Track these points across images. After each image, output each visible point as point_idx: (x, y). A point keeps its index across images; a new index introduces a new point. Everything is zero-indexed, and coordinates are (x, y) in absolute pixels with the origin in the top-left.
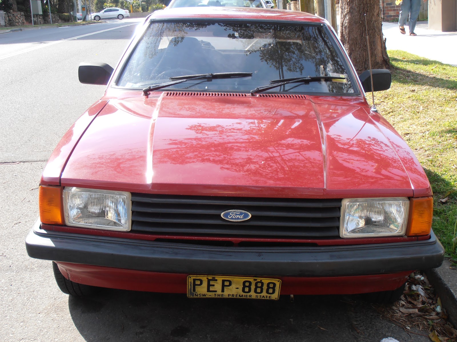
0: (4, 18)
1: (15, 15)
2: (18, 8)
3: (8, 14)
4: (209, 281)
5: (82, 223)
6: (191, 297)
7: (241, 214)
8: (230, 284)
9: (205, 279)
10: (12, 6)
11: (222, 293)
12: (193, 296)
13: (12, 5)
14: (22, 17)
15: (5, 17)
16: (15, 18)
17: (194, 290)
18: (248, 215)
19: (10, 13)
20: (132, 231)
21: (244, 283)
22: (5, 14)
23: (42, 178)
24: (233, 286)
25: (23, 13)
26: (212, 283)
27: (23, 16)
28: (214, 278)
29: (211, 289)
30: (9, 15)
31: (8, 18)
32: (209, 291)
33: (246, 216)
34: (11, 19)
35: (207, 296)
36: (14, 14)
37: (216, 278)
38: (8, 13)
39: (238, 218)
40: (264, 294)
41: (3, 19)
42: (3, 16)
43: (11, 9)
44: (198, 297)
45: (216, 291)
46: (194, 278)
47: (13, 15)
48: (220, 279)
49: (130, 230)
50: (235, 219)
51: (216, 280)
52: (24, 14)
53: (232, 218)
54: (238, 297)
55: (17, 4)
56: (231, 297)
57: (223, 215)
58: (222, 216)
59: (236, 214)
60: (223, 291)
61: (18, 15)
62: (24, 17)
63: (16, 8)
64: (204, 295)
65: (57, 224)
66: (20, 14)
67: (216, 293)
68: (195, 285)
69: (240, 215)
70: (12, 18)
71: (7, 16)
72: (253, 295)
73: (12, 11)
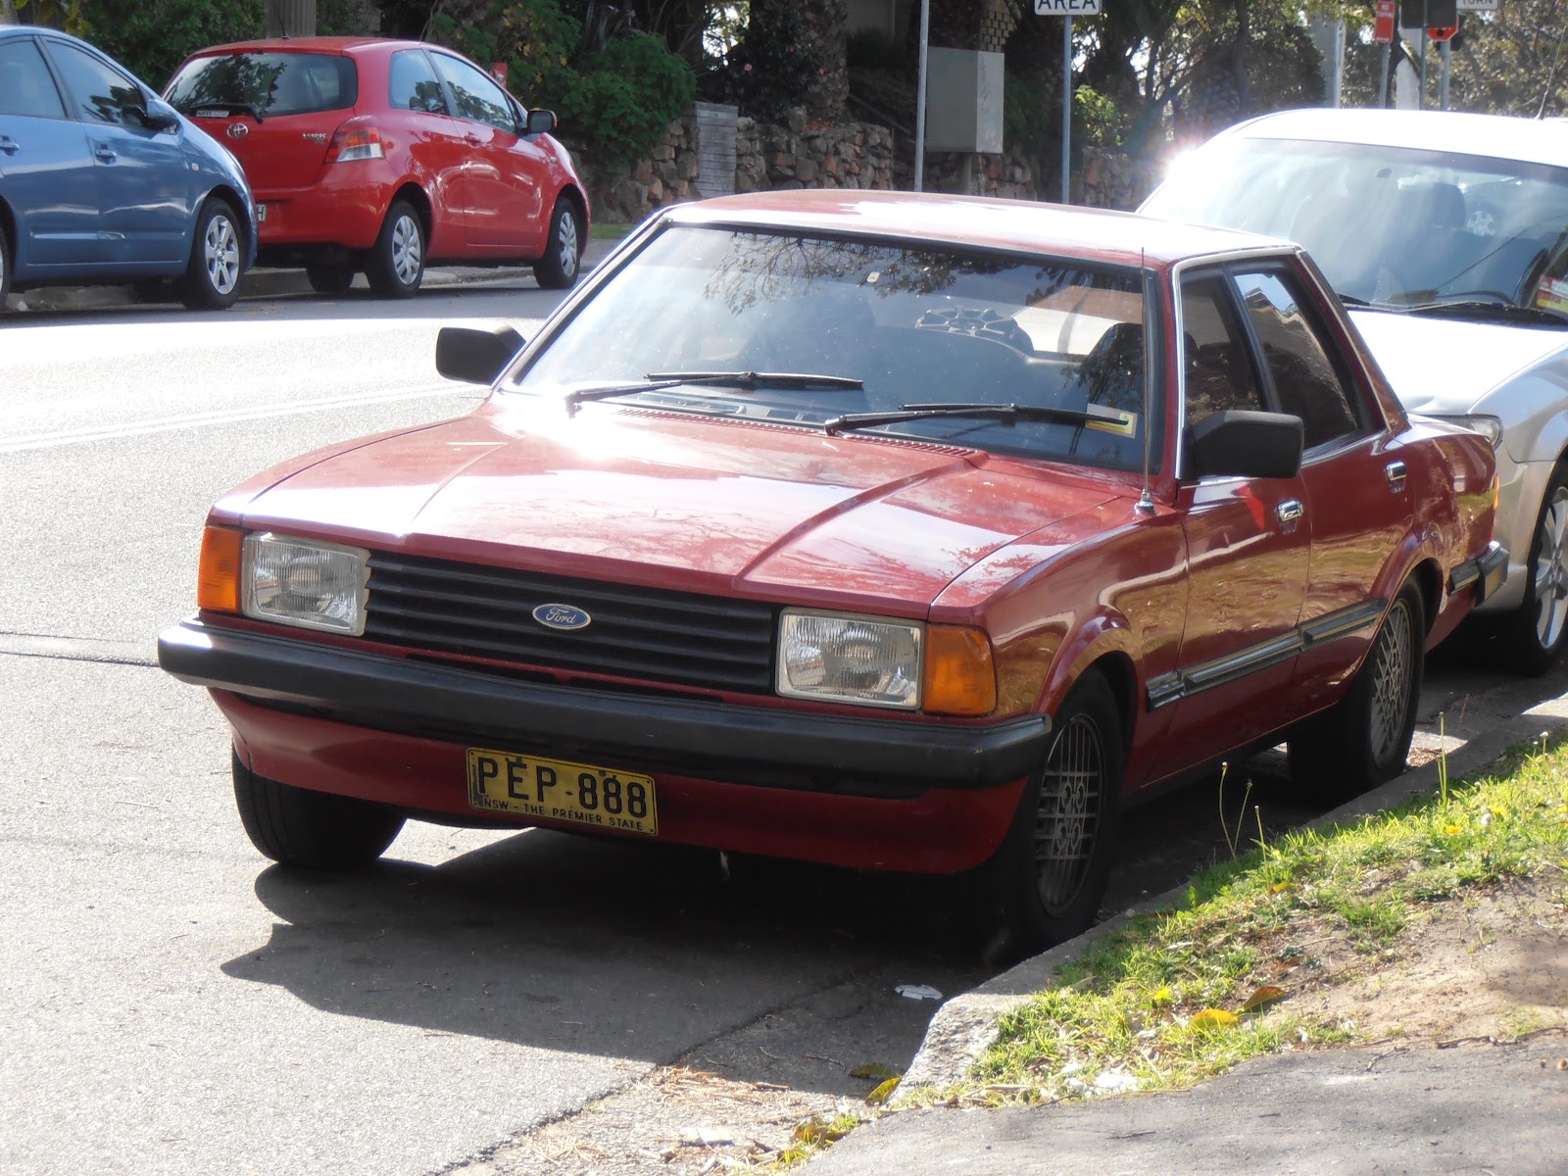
0: (733, 160)
1: (819, 142)
2: (856, 88)
3: (768, 133)
4: (511, 766)
5: (274, 615)
6: (478, 806)
7: (571, 613)
8: (553, 783)
9: (500, 758)
10: (812, 73)
11: (541, 804)
12: (481, 804)
13: (808, 67)
14: (873, 160)
15: (739, 156)
16: (820, 164)
17: (483, 790)
18: (585, 618)
19: (784, 123)
20: (367, 635)
21: (582, 777)
22: (749, 128)
23: (213, 509)
24: (561, 787)
25: (885, 131)
26: (517, 773)
27: (879, 156)
28: (519, 759)
29: (517, 790)
30: (781, 137)
31: (762, 161)
32: (512, 794)
33: (581, 619)
34: (790, 173)
35: (510, 809)
36: (814, 133)
37: (525, 761)
38: (775, 127)
39: (565, 623)
40: (625, 815)
41: (725, 167)
42: (732, 141)
43: (797, 95)
44: (492, 808)
45: (526, 797)
46: (481, 755)
47: (809, 139)
48: (532, 763)
49: (361, 633)
50: (560, 623)
51: (525, 766)
52: (889, 143)
53: (553, 621)
54: (574, 819)
55: (850, 64)
56: (558, 816)
57: (537, 613)
58: (534, 614)
59: (562, 614)
60: (541, 798)
61: (842, 148)
62: (885, 163)
63: (839, 93)
64: (504, 805)
65: (226, 613)
66: (859, 138)
67: (529, 802)
68: (483, 775)
69: (568, 615)
70: (792, 167)
71: (758, 146)
72: (603, 816)
73: (800, 112)
